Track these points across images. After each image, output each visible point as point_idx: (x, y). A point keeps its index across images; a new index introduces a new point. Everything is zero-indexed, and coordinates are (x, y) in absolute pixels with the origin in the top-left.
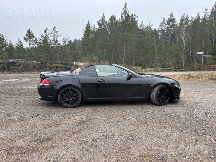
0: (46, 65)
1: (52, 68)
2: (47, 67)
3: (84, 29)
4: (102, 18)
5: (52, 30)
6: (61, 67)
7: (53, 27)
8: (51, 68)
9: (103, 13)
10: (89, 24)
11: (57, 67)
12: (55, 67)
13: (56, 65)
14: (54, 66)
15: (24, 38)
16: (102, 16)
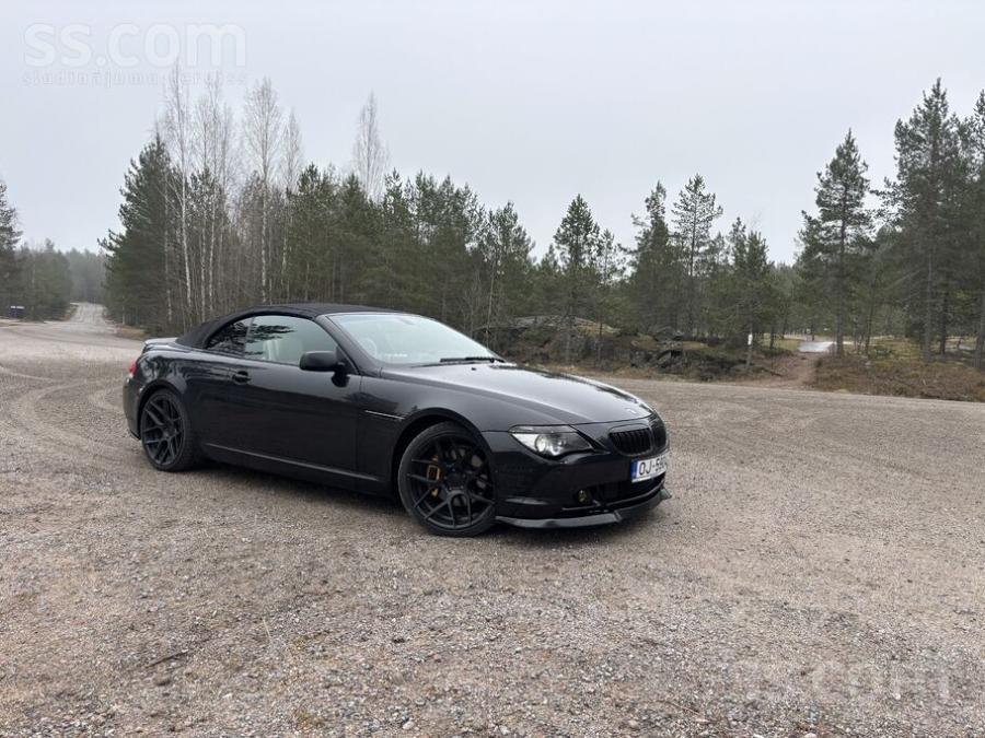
0: (633, 343)
1: (655, 355)
2: (635, 349)
3: (823, 175)
4: (929, 103)
5: (685, 192)
6: (695, 355)
7: (693, 179)
8: (648, 358)
9: (939, 80)
10: (850, 144)
11: (675, 353)
12: (666, 352)
13: (675, 345)
14: (665, 348)
15: (555, 233)
16: (929, 94)
